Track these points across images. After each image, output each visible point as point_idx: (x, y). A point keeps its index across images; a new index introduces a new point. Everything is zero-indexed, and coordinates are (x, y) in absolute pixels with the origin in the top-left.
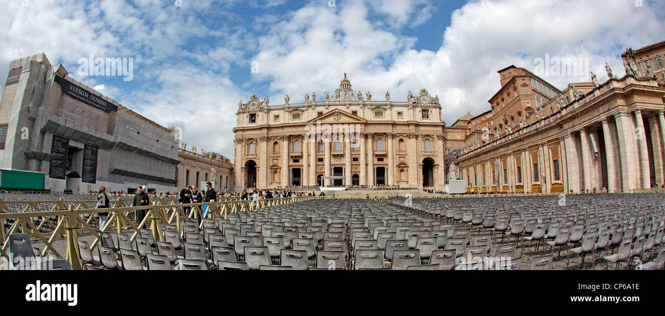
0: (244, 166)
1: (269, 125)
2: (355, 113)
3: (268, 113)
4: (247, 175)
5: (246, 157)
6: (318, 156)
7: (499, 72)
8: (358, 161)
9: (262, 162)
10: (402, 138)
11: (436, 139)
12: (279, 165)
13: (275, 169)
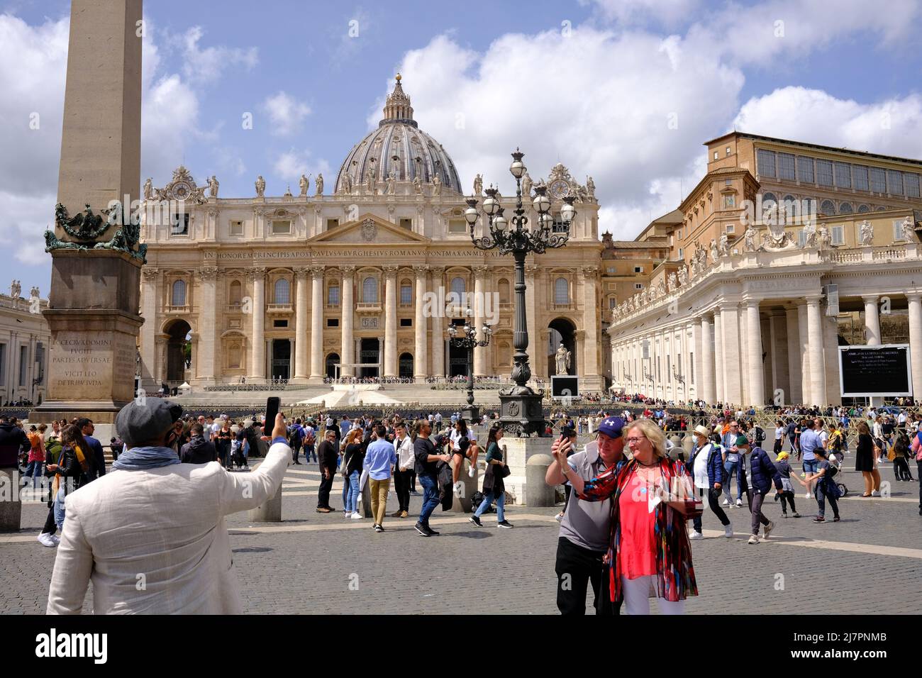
0: (161, 332)
1: (222, 244)
2: (406, 223)
3: (217, 216)
4: (166, 353)
5: (167, 311)
6: (328, 315)
7: (708, 144)
8: (410, 325)
9: (205, 324)
10: (507, 277)
11: (581, 278)
12: (244, 332)
13: (232, 342)
